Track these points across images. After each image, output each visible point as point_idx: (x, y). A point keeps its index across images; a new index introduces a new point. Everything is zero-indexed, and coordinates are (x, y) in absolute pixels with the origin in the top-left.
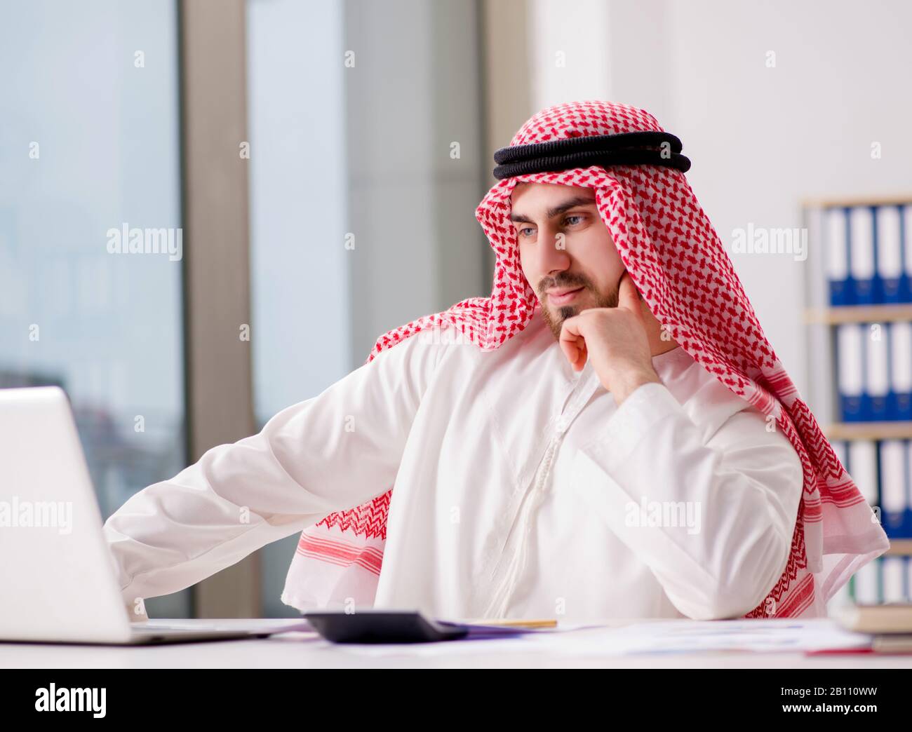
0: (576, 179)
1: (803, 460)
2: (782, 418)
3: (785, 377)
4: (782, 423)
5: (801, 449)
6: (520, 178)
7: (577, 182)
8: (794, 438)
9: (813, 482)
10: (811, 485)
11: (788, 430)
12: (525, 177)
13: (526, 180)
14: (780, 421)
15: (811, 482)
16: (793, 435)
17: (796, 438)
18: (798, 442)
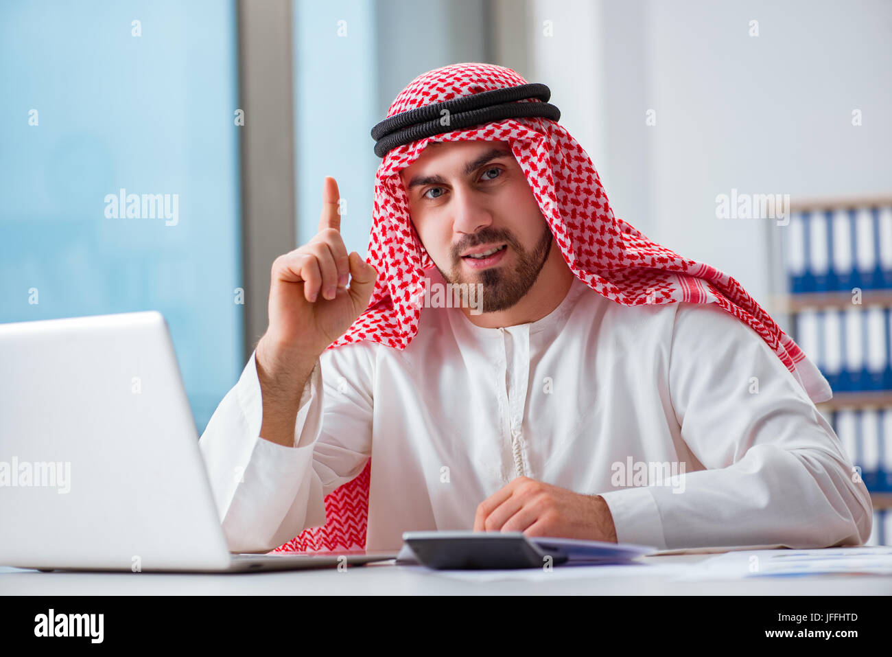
0: (497, 133)
1: (754, 326)
2: (720, 300)
3: (707, 268)
4: (721, 303)
5: (748, 317)
6: (433, 138)
7: (498, 136)
8: (738, 311)
9: (774, 338)
10: (773, 342)
11: (729, 307)
12: (439, 137)
13: (440, 140)
14: (719, 302)
15: (772, 340)
16: (735, 309)
17: (740, 310)
18: (742, 312)
